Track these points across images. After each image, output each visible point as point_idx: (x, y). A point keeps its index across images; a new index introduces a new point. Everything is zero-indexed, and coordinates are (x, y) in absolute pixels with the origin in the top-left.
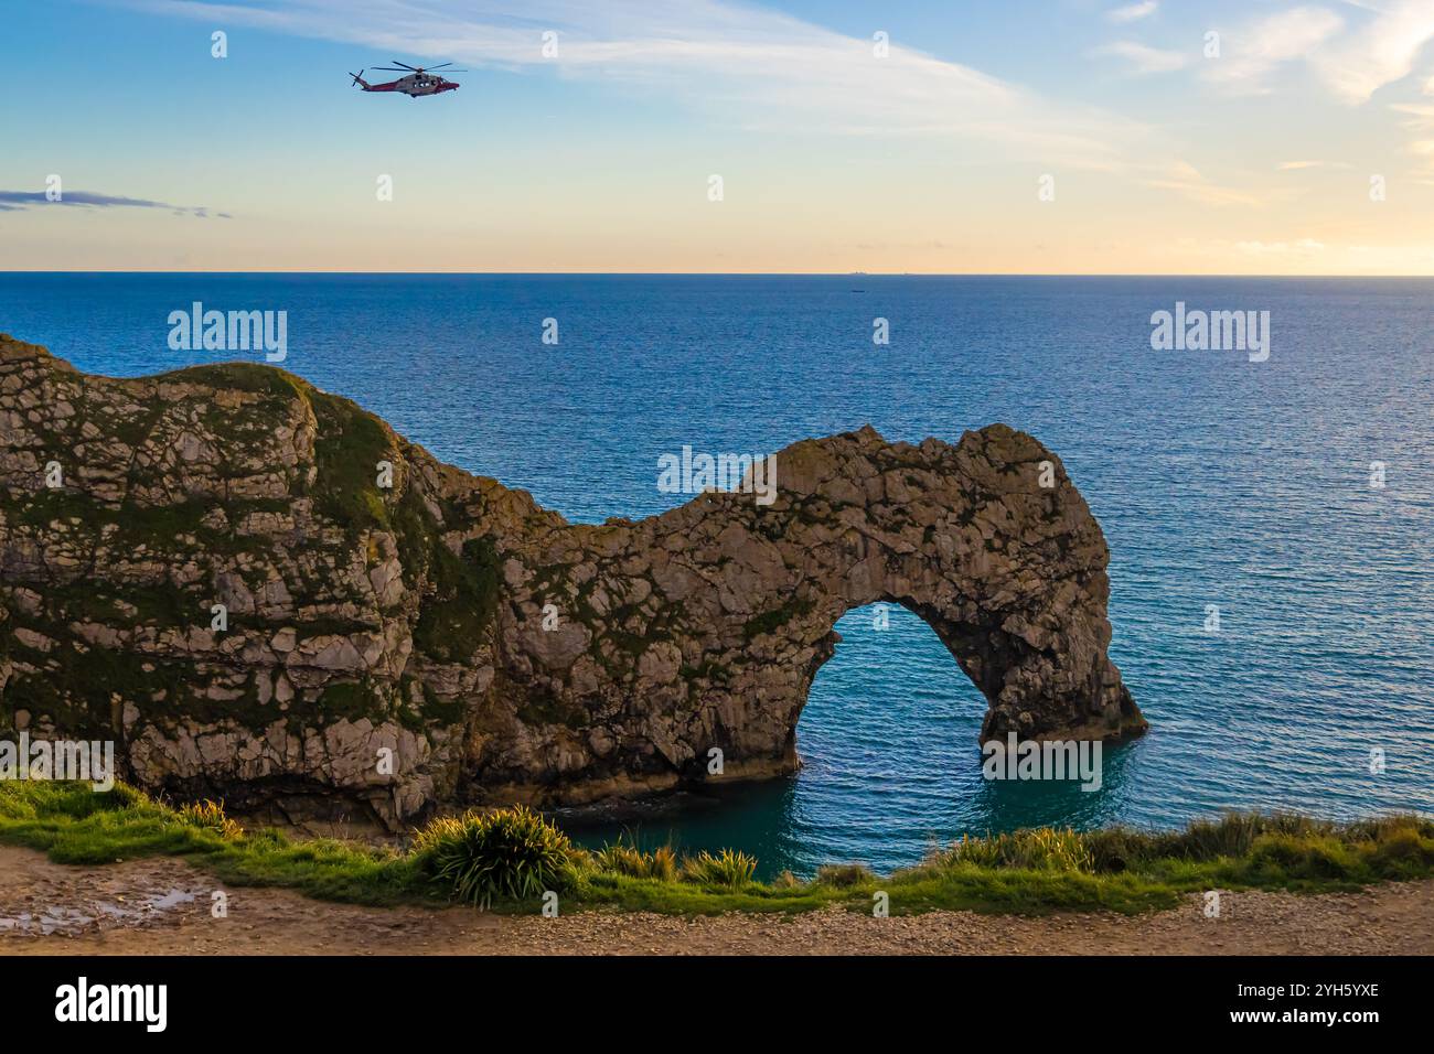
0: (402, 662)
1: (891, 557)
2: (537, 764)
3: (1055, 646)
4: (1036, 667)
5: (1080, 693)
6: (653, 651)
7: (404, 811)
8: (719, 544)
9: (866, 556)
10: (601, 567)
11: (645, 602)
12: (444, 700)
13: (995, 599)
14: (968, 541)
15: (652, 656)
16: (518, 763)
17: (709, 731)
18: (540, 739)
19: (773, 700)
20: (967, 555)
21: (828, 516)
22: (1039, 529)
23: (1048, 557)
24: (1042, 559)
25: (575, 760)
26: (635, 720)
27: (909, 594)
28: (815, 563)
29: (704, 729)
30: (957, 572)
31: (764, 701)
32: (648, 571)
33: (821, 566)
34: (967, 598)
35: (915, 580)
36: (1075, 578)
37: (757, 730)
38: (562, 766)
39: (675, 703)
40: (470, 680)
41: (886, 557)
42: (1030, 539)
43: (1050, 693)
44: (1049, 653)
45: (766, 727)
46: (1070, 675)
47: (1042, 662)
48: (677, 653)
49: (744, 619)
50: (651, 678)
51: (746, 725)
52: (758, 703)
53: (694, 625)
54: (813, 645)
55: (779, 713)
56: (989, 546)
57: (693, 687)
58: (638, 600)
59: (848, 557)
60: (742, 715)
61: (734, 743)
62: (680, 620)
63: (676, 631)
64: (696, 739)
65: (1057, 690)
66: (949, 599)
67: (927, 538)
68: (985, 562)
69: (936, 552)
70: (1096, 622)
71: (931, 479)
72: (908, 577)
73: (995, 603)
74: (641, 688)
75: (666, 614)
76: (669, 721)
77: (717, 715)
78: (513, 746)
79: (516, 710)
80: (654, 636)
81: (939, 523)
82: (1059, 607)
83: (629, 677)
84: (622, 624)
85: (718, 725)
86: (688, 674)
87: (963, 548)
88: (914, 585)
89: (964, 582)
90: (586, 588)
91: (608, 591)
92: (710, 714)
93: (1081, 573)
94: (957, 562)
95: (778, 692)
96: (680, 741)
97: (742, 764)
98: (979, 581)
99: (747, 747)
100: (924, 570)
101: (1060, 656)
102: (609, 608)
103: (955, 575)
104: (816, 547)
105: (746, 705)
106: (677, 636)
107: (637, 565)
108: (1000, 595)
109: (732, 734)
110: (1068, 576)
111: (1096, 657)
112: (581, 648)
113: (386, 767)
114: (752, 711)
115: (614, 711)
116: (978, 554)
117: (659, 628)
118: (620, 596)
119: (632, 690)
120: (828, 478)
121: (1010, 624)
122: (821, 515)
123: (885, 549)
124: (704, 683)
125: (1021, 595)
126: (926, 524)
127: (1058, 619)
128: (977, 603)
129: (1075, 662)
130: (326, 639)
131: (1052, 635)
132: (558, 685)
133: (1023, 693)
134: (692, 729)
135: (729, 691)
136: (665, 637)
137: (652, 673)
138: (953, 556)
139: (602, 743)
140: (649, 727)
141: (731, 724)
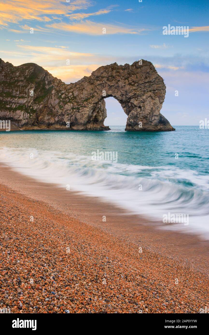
0: (30, 103)
1: (110, 87)
2: (47, 122)
3: (141, 106)
4: (136, 110)
5: (147, 117)
6: (68, 104)
7: (22, 124)
8: (83, 86)
9: (105, 87)
10: (67, 91)
11: (70, 96)
12: (34, 109)
13: (129, 95)
14: (125, 83)
15: (67, 105)
16: (44, 121)
17: (74, 119)
18: (48, 118)
19: (85, 114)
20: (124, 86)
21: (101, 79)
22: (143, 80)
23: (145, 87)
24: (143, 87)
25: (52, 122)
26: (62, 116)
27: (112, 94)
28: (97, 89)
29: (73, 119)
30: (122, 89)
31: (83, 114)
32: (73, 91)
33: (98, 89)
34: (123, 95)
35: (113, 91)
36: (152, 92)
37: (82, 119)
38: (50, 122)
39: (69, 113)
40: (38, 107)
41: (109, 87)
42: (140, 82)
43: (138, 116)
44: (140, 107)
45: (83, 119)
46: (144, 112)
47: (138, 109)
48: (72, 105)
49: (84, 99)
50: (66, 109)
51: (80, 118)
52: (83, 115)
53: (77, 100)
54: (94, 104)
55: (85, 116)
56: (130, 84)
57: (73, 111)
58: (69, 96)
59: (102, 87)
60: (80, 116)
61: (78, 122)
62: (75, 99)
63: (73, 101)
64: (72, 120)
65: (140, 115)
66: (119, 95)
67: (117, 83)
68: (127, 87)
69: (118, 85)
70: (154, 101)
71: (121, 71)
72: (112, 91)
73: (129, 96)
74: (64, 110)
75: (73, 98)
76: (67, 116)
77: (76, 116)
78: (44, 118)
79: (47, 113)
80: (69, 102)
81: (120, 80)
82: (144, 97)
83: (62, 108)
84: (65, 100)
85: (76, 118)
86: (73, 108)
87: (123, 84)
88: (113, 92)
89: (123, 91)
90: (62, 94)
91: (65, 95)
92: (74, 116)
93: (154, 90)
94: (122, 87)
95: (86, 112)
96: (69, 120)
97: (78, 125)
98: (126, 91)
99: (80, 122)
100: (115, 89)
101: (142, 108)
102: (64, 97)
103: (121, 90)
104: (97, 85)
105: (81, 115)
106: (73, 102)
107: (71, 90)
108: (130, 94)
109: (78, 120)
110: (150, 91)
111: (152, 108)
112: (57, 103)
113: (21, 118)
114: (82, 116)
115: (60, 114)
116: (126, 85)
117: (71, 101)
118: (67, 95)
119: (63, 110)
120: (103, 72)
121: (132, 101)
122: (100, 79)
123: (109, 85)
124: (74, 110)
125: (135, 94)
126: (118, 80)
127: (144, 100)
128: (125, 96)
129: (146, 109)
130: (21, 99)
131: (141, 103)
132: (53, 109)
133: (132, 115)
134: (71, 118)
135: (79, 112)
136: (71, 102)
137: (66, 108)
138: (121, 86)
139: (57, 119)
140: (64, 117)
141: (78, 118)
